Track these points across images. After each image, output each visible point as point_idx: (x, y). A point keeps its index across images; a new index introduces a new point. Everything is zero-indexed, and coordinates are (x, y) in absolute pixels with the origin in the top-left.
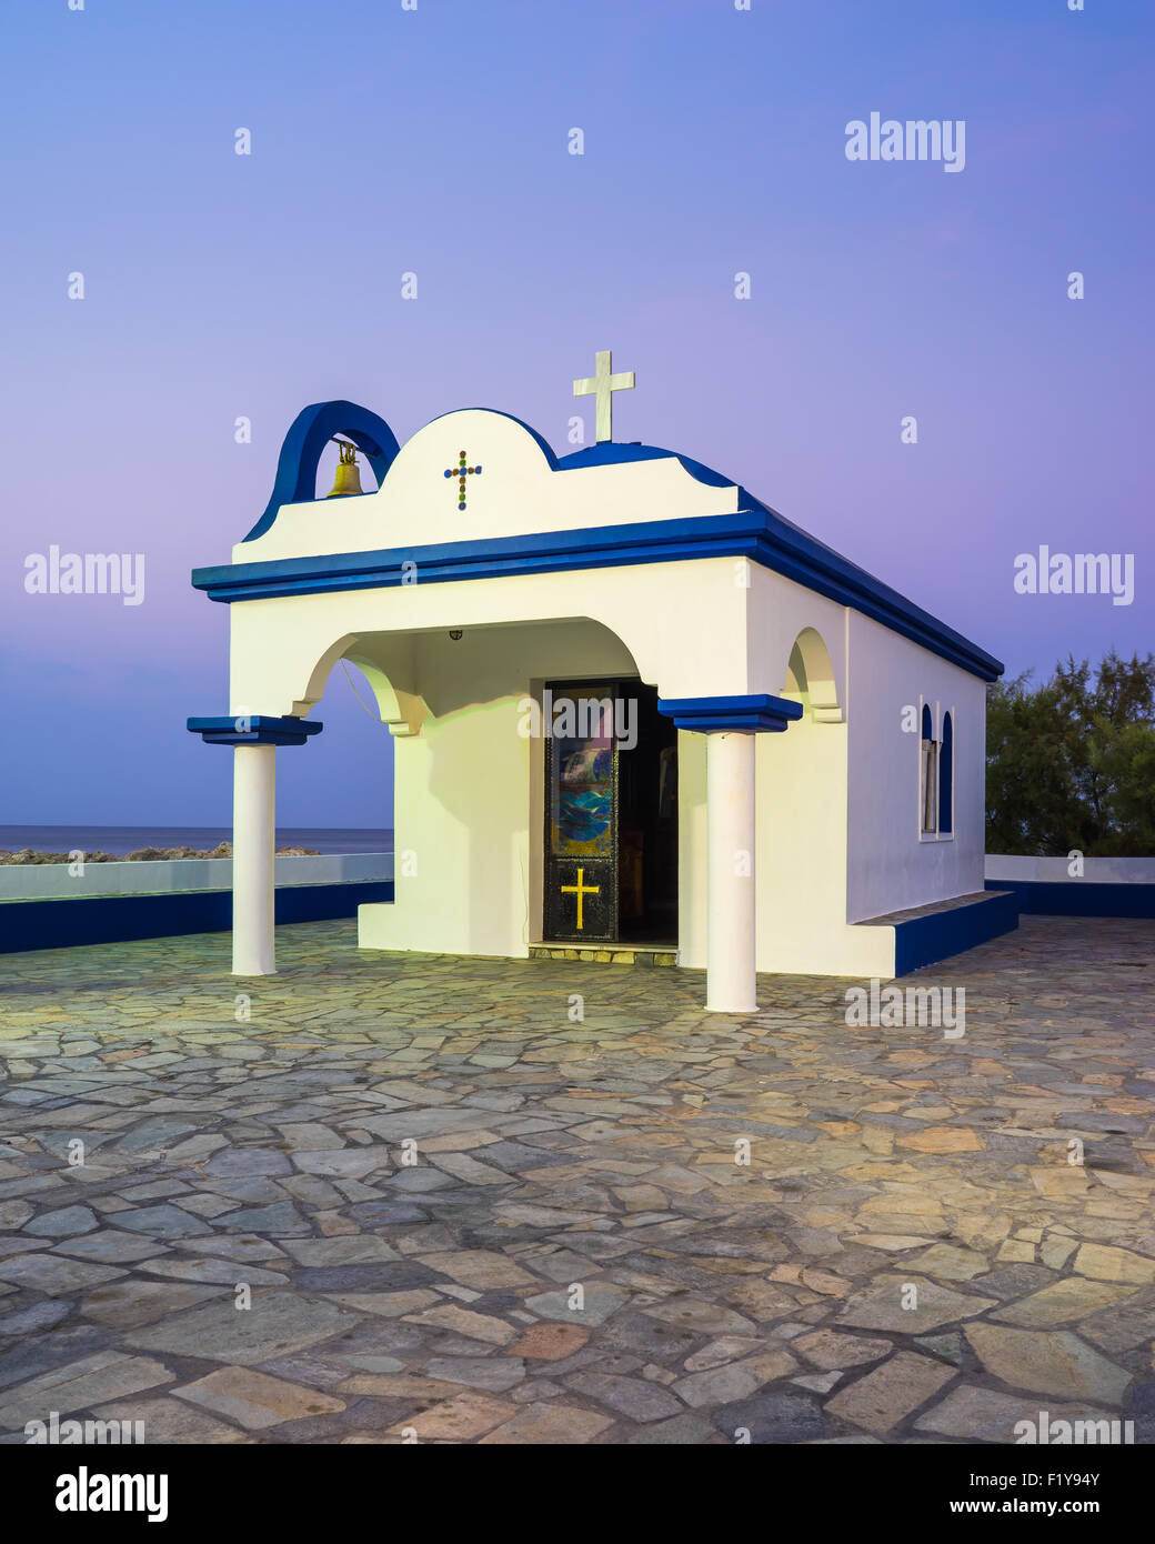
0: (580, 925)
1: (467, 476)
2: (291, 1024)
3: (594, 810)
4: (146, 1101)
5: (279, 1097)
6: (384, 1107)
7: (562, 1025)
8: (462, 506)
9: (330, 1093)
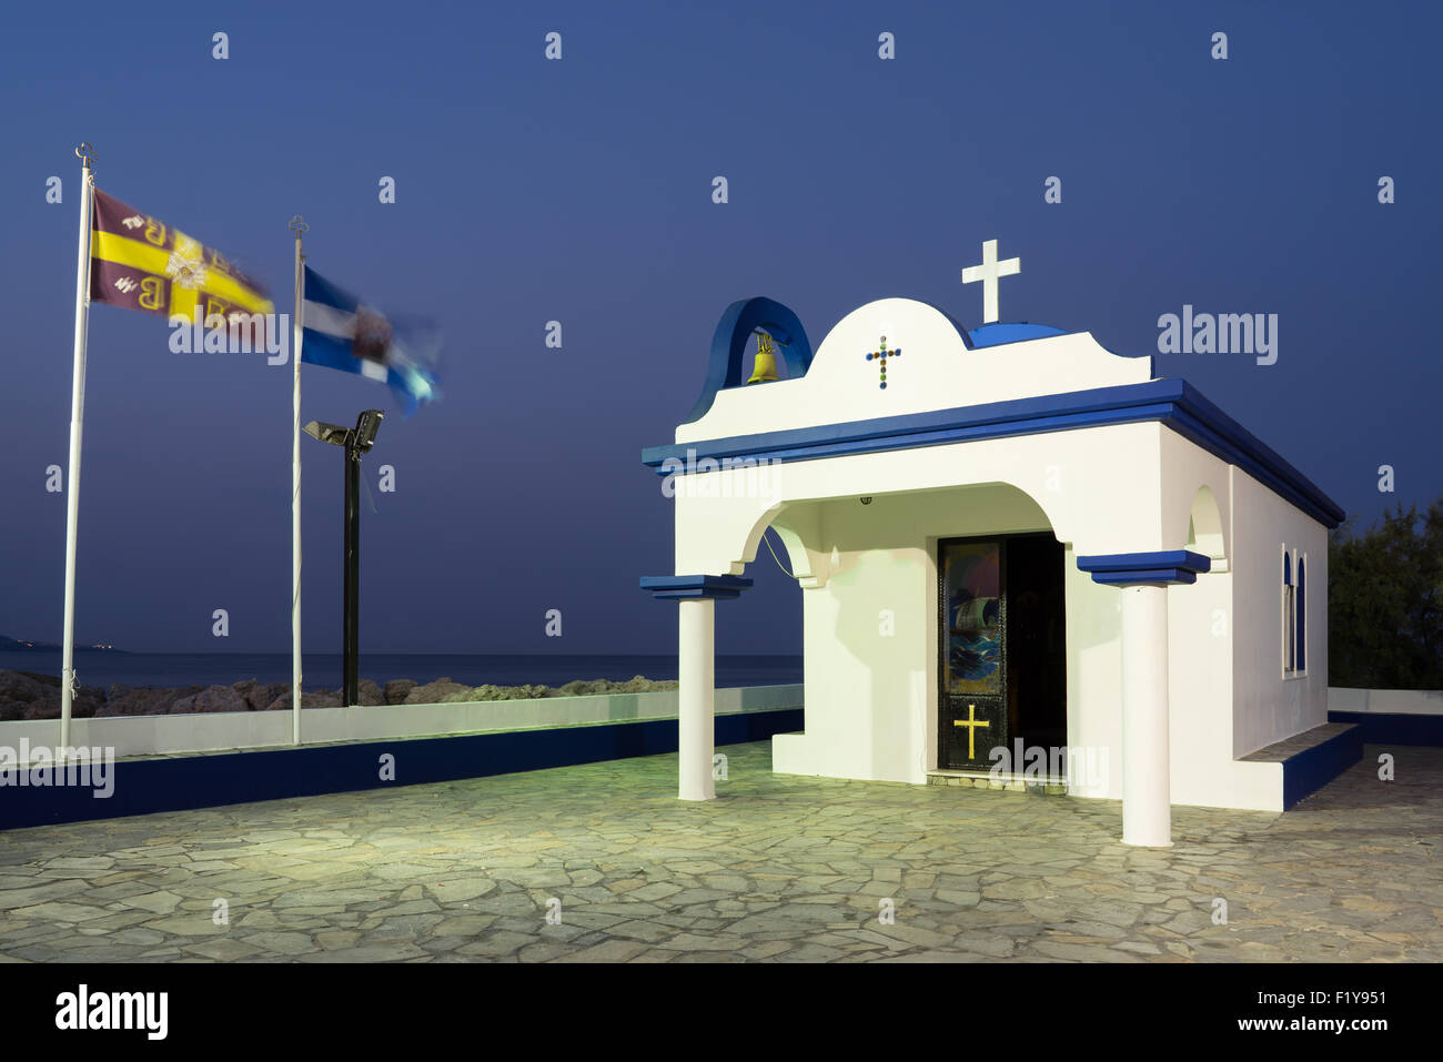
0: (972, 756)
1: (888, 358)
2: (756, 853)
3: (983, 653)
4: (669, 938)
5: (785, 935)
6: (887, 948)
7: (998, 857)
8: (883, 386)
9: (830, 931)
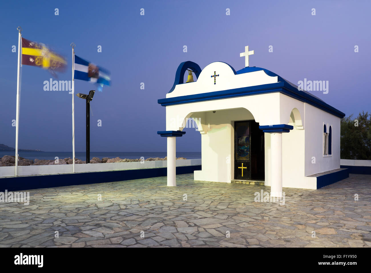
0: (242, 176)
1: (216, 77)
2: (179, 198)
3: (245, 150)
4: (148, 215)
5: (175, 215)
6: (197, 217)
7: (237, 199)
8: (215, 84)
9: (186, 214)
